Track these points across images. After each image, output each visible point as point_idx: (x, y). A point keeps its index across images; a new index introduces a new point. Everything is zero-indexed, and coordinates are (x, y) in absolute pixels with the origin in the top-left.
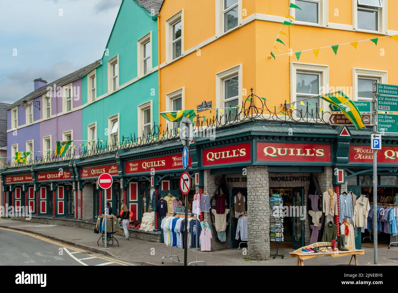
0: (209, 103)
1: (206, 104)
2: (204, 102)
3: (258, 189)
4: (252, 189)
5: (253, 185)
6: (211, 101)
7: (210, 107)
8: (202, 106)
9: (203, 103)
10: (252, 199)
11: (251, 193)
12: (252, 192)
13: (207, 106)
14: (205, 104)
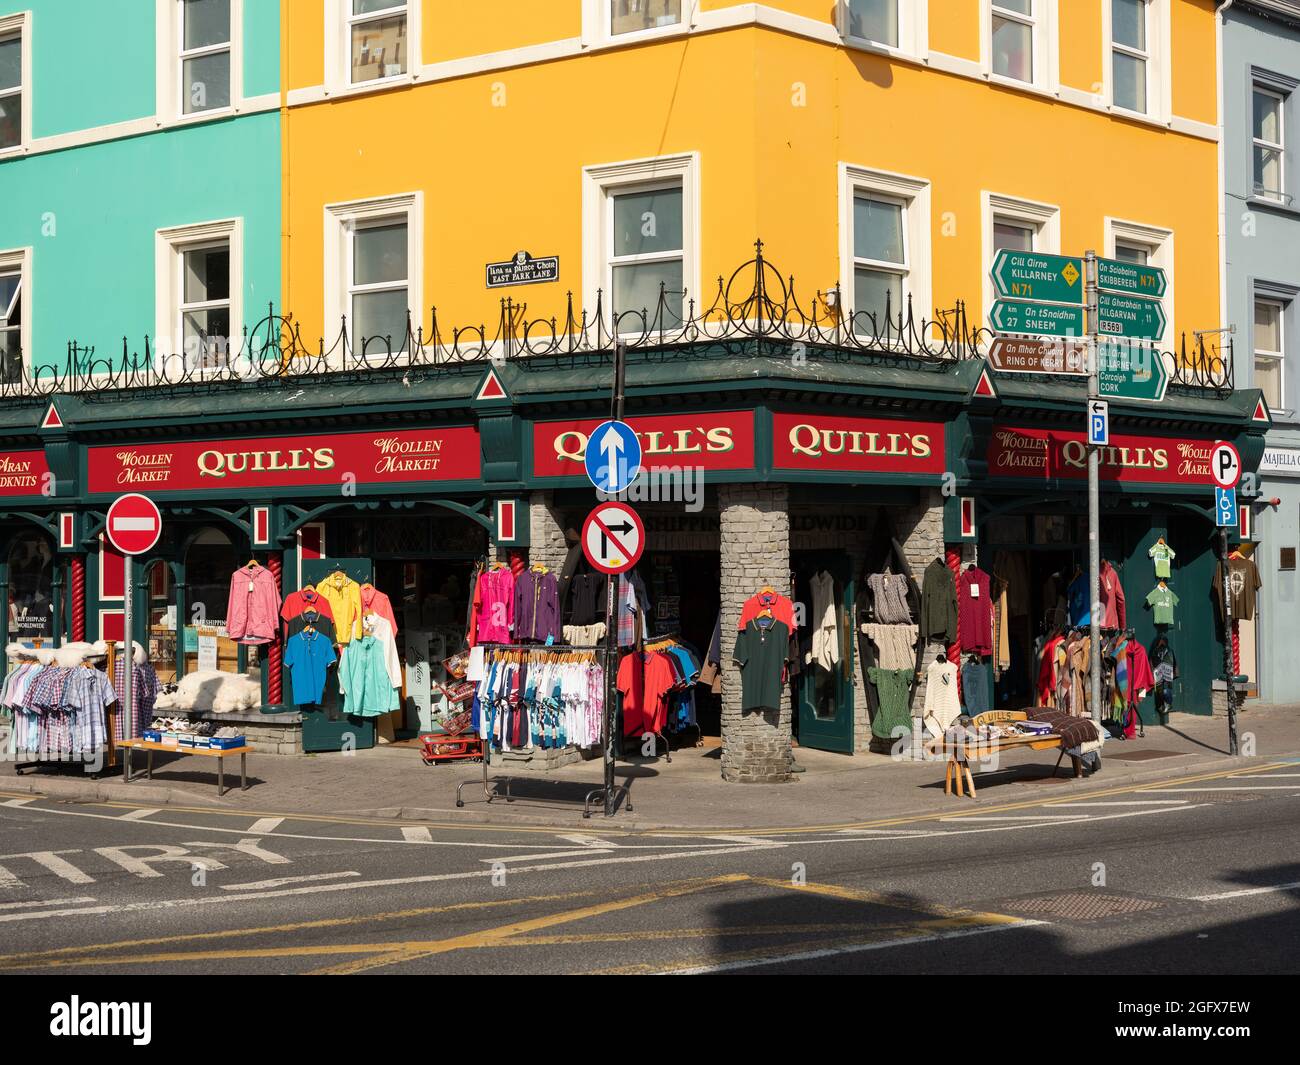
0: (546, 262)
1: (535, 264)
2: (522, 257)
3: (767, 556)
4: (746, 556)
5: (749, 545)
6: (557, 257)
7: (552, 276)
8: (512, 267)
9: (515, 258)
10: (747, 590)
11: (742, 570)
12: (746, 566)
13: (536, 269)
14: (527, 264)
